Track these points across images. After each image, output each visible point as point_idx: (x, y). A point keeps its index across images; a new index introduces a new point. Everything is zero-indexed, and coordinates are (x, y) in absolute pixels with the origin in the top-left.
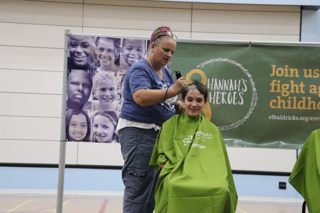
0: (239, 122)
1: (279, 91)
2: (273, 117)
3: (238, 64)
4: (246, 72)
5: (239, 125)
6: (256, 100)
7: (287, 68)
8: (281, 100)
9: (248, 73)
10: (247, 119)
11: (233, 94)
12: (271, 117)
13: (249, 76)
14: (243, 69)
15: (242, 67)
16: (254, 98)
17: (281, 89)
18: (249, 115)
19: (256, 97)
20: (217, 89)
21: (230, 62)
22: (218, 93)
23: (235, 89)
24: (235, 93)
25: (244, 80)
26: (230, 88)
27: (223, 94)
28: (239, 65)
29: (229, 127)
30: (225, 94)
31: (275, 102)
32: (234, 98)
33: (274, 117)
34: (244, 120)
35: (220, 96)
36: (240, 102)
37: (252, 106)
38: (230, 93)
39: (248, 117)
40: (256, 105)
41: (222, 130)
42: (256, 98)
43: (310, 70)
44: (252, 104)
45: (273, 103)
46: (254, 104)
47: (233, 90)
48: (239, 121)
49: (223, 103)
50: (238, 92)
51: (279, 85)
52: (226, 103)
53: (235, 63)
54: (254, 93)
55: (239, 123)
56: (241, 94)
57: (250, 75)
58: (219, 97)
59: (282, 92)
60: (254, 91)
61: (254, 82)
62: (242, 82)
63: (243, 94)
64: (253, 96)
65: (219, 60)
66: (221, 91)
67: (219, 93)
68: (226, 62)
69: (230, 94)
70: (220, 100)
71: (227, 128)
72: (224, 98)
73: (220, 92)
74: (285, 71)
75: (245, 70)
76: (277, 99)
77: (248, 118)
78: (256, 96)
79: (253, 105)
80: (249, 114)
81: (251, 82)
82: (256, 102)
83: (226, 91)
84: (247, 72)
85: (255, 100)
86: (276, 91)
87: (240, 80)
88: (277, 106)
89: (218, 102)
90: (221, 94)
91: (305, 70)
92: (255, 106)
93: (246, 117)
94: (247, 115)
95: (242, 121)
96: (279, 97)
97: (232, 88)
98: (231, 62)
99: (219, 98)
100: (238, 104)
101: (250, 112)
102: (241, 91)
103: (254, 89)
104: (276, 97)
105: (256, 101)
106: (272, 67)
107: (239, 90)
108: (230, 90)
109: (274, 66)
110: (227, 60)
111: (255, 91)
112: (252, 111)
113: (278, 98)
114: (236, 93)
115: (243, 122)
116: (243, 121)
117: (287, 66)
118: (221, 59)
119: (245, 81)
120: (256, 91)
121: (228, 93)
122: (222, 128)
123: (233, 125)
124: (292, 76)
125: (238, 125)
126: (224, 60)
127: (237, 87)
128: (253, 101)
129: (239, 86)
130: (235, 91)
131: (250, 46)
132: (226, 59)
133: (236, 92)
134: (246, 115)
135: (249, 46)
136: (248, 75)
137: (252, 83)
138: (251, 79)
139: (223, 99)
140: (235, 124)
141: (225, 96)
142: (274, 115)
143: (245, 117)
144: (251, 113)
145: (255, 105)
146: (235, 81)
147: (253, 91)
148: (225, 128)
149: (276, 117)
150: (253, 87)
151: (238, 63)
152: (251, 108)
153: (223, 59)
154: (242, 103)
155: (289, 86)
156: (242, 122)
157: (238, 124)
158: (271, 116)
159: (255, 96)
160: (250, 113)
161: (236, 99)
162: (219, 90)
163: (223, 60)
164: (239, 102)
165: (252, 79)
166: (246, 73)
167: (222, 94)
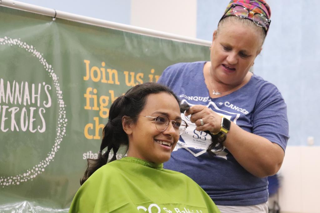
0: (39, 168)
1: (96, 108)
2: (89, 155)
3: (36, 53)
4: (49, 69)
5: (39, 172)
6: (65, 123)
7: (104, 67)
8: (99, 125)
9: (52, 71)
10: (51, 160)
11: (29, 111)
12: (87, 156)
13: (54, 78)
14: (44, 64)
15: (42, 60)
16: (61, 121)
17: (99, 105)
18: (54, 153)
19: (65, 119)
20: (4, 101)
21: (25, 47)
22: (5, 107)
23: (33, 102)
24: (32, 109)
25: (45, 85)
26: (25, 100)
27: (14, 110)
28: (38, 54)
29: (21, 179)
30: (16, 111)
31: (92, 128)
32: (32, 120)
33: (91, 155)
34: (47, 162)
35: (8, 114)
36: (41, 129)
37: (59, 136)
38: (24, 110)
39: (53, 156)
40: (65, 133)
41: (7, 184)
42: (64, 121)
43: (132, 74)
44: (59, 131)
45: (89, 129)
46: (62, 131)
47: (29, 103)
48: (39, 166)
49: (13, 129)
50: (38, 108)
51: (95, 97)
52: (18, 130)
53: (32, 51)
54: (61, 111)
55: (39, 170)
56: (42, 111)
57: (55, 76)
58: (5, 117)
59: (100, 110)
60: (62, 108)
61: (60, 90)
62: (43, 87)
63: (44, 112)
64: (60, 117)
65: (4, 41)
66: (10, 105)
67: (7, 109)
68: (17, 46)
69: (25, 112)
70: (8, 124)
71: (17, 179)
72: (15, 119)
73: (8, 107)
74: (101, 72)
75: (47, 65)
76: (94, 123)
77: (53, 158)
78: (65, 117)
79: (61, 133)
80: (54, 151)
81: (57, 89)
82: (65, 127)
83: (18, 105)
84: (51, 69)
85: (63, 124)
86: (92, 108)
87: (40, 85)
88: (94, 135)
89: (5, 129)
90: (9, 110)
91: (126, 73)
92: (64, 135)
93: (51, 158)
94: (52, 153)
95: (43, 164)
96: (96, 119)
97: (27, 99)
98: (27, 48)
99: (7, 118)
100: (37, 130)
101: (57, 146)
102: (42, 105)
103: (61, 103)
104: (93, 119)
105: (65, 125)
106: (85, 64)
107: (39, 105)
108: (25, 104)
109: (87, 62)
110: (19, 42)
111: (63, 106)
112: (58, 145)
113: (95, 121)
114: (34, 110)
115: (45, 166)
116: (45, 164)
117: (103, 64)
118: (9, 39)
119: (48, 87)
120: (65, 107)
121: (21, 110)
122: (8, 180)
123: (28, 174)
124: (111, 82)
125: (36, 174)
126: (14, 42)
127: (36, 98)
128: (60, 126)
129: (39, 96)
130: (32, 105)
131: (54, 19)
132: (16, 40)
133: (35, 108)
134: (50, 153)
135: (52, 20)
136: (53, 76)
137: (58, 91)
138: (56, 84)
139: (13, 122)
140: (32, 171)
141: (16, 114)
142: (91, 152)
143: (48, 157)
144: (57, 149)
145: (63, 133)
146: (33, 85)
147: (61, 106)
148: (13, 180)
149: (93, 154)
150: (60, 99)
151: (36, 51)
152: (58, 139)
153: (13, 40)
154: (43, 130)
155: (109, 101)
156: (43, 168)
157: (37, 172)
158: (87, 153)
159: (63, 116)
160: (55, 149)
161: (34, 122)
162: (7, 102)
163: (12, 42)
164: (39, 127)
165: (59, 85)
166: (50, 71)
167: (11, 111)
